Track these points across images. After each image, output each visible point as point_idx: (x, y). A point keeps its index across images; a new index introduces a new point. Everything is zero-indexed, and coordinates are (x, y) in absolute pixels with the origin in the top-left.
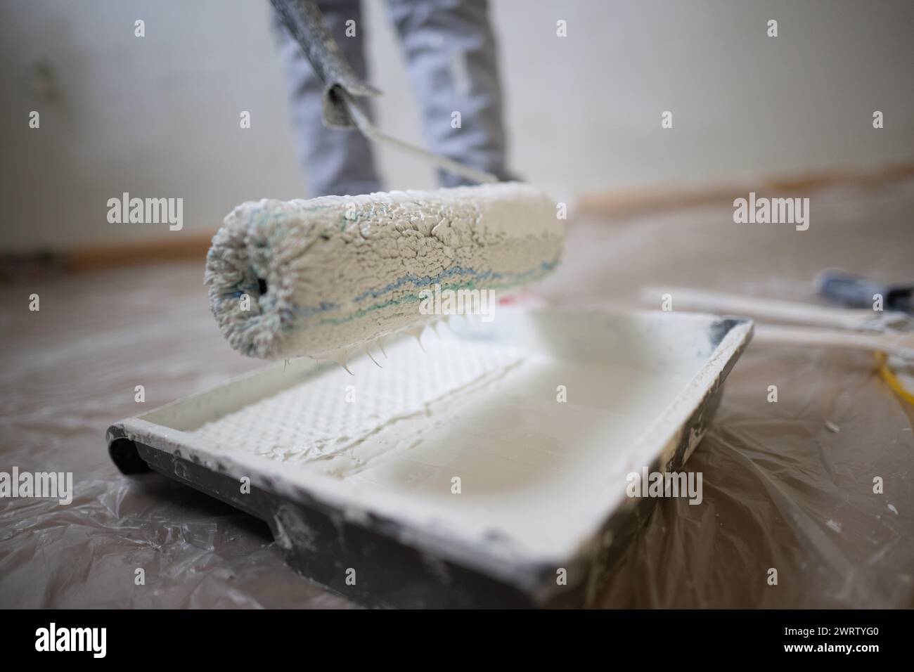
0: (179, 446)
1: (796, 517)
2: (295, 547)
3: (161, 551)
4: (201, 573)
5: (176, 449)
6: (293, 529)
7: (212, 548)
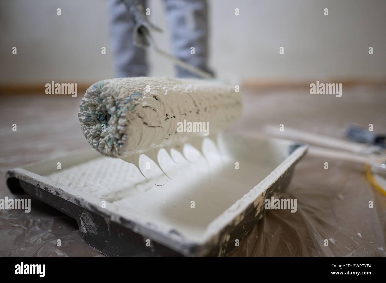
0: (39, 182)
1: (315, 235)
2: (88, 232)
3: (27, 230)
4: (44, 241)
5: (37, 183)
6: (88, 224)
7: (50, 231)
